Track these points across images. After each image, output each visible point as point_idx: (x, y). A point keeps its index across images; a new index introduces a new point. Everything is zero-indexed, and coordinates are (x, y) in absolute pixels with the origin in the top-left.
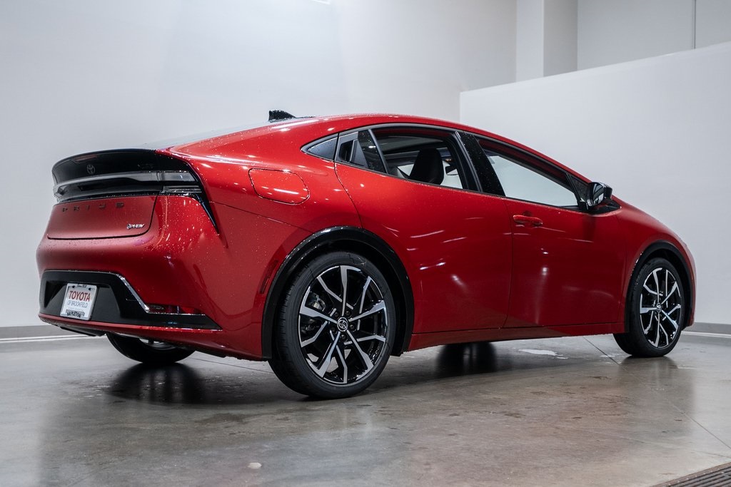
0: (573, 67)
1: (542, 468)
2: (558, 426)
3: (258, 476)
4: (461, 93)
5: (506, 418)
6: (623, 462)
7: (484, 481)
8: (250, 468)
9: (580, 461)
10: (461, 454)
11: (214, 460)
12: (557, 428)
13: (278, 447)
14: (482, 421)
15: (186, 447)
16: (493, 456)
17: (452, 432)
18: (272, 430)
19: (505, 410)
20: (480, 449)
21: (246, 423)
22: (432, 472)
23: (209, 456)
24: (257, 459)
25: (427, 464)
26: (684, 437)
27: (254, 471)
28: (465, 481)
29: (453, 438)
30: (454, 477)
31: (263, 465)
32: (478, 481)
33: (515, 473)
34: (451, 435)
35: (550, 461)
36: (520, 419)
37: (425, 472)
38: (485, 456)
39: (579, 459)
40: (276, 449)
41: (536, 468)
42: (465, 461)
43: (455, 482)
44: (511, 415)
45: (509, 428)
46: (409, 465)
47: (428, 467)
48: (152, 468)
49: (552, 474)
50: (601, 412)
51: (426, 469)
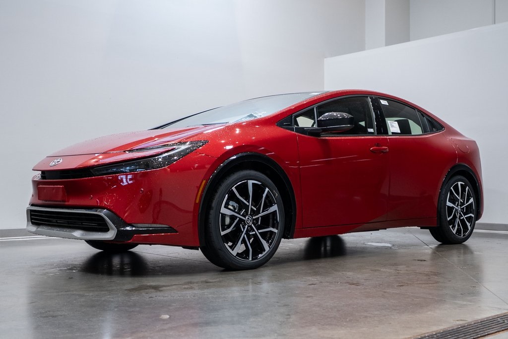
0: (407, 39)
1: (370, 317)
2: (385, 291)
3: (166, 324)
4: (325, 59)
5: (349, 286)
6: (429, 313)
7: (327, 325)
8: (161, 319)
9: (398, 313)
10: (313, 309)
11: (136, 313)
12: (385, 292)
13: (183, 305)
14: (331, 288)
15: (117, 306)
16: (336, 310)
17: (308, 295)
18: (180, 295)
19: (350, 281)
20: (327, 306)
21: (161, 291)
22: (291, 320)
23: (133, 311)
24: (166, 313)
25: (288, 315)
26: (475, 297)
27: (164, 320)
28: (314, 325)
29: (309, 300)
30: (306, 323)
31: (170, 316)
32: (323, 325)
33: (350, 321)
34: (308, 297)
35: (376, 313)
36: (359, 287)
37: (285, 320)
38: (330, 310)
39: (398, 311)
40: (181, 306)
41: (366, 317)
42: (316, 313)
43: (307, 326)
44: (353, 284)
45: (350, 292)
46: (275, 316)
47: (289, 317)
48: (91, 319)
49: (377, 321)
50: (419, 282)
51: (287, 318)
